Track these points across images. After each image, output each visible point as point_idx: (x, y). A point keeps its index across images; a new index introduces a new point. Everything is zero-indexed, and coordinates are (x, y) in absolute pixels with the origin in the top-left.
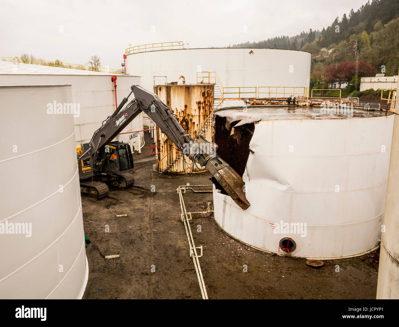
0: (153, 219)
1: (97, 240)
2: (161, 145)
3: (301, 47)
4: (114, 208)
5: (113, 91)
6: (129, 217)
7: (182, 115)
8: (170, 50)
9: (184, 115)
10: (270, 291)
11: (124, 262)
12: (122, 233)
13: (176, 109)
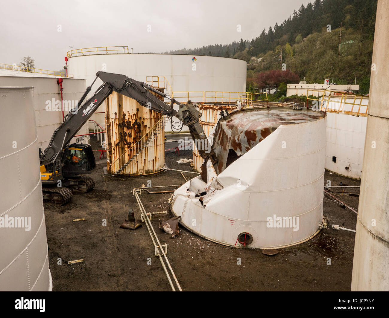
0: (112, 222)
1: (56, 246)
2: (113, 148)
3: (234, 55)
4: (69, 213)
5: (59, 94)
6: (87, 221)
7: (134, 118)
8: (115, 54)
9: (136, 118)
10: (234, 281)
11: (88, 266)
12: (82, 237)
13: (128, 112)
